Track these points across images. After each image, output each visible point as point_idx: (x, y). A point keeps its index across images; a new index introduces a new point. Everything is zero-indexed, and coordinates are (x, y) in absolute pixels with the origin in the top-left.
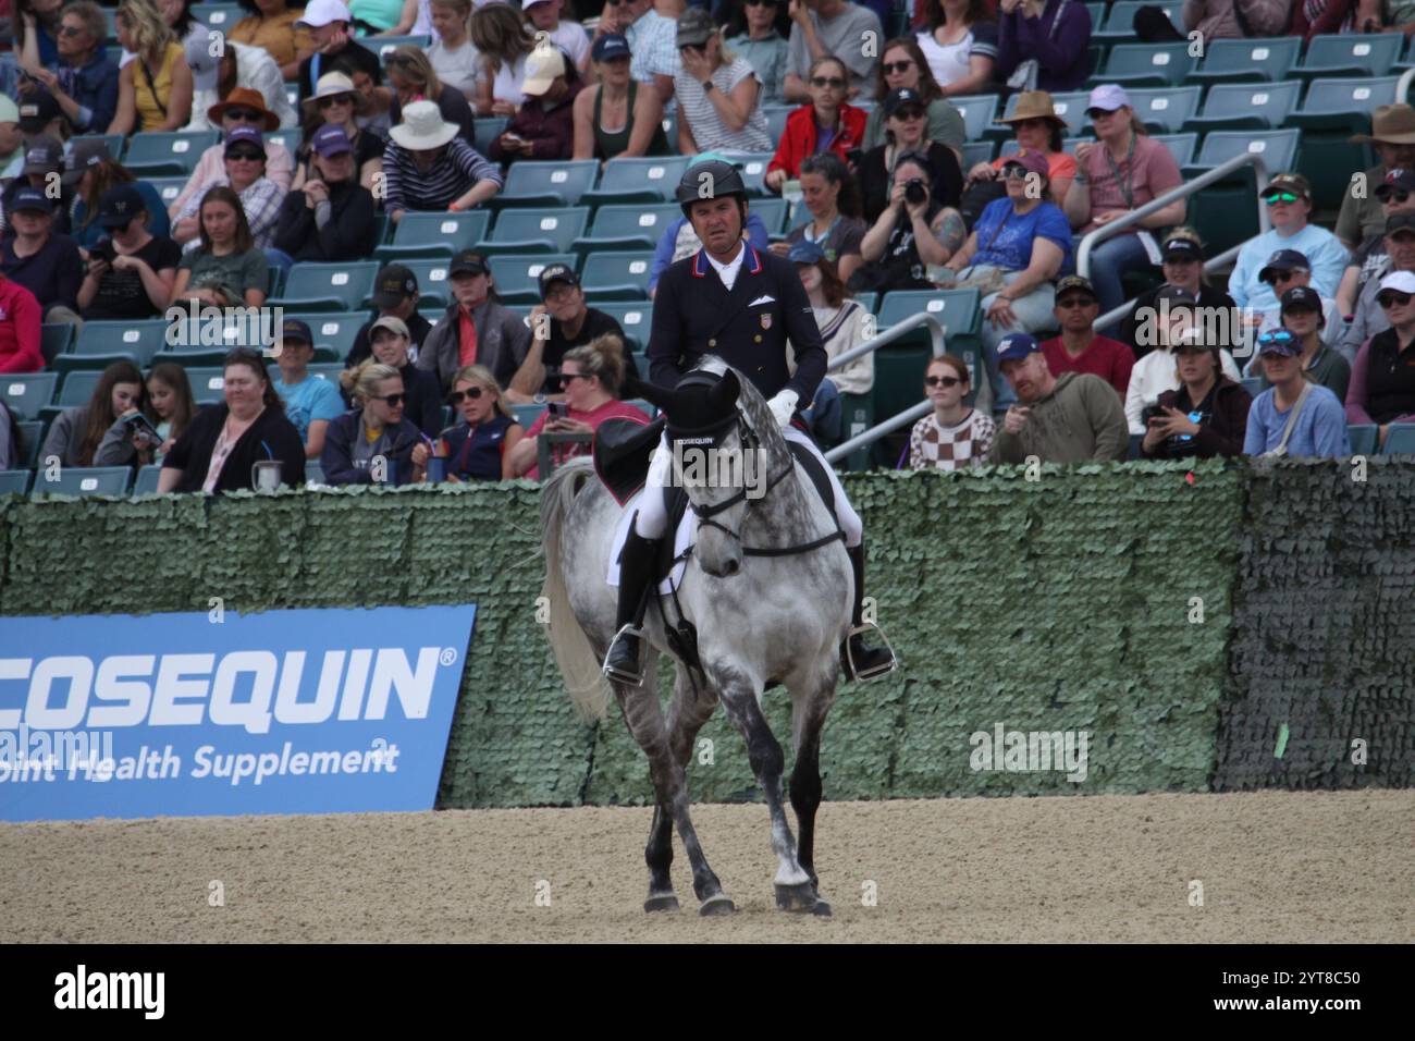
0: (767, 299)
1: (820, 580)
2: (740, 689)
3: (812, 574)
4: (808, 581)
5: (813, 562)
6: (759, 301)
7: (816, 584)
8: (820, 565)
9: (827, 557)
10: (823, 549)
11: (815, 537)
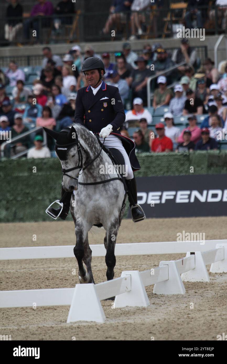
0: (106, 98)
1: (109, 192)
2: (78, 229)
3: (106, 191)
4: (105, 193)
5: (107, 187)
6: (103, 99)
7: (107, 193)
8: (110, 187)
9: (112, 185)
10: (112, 182)
11: (109, 178)
